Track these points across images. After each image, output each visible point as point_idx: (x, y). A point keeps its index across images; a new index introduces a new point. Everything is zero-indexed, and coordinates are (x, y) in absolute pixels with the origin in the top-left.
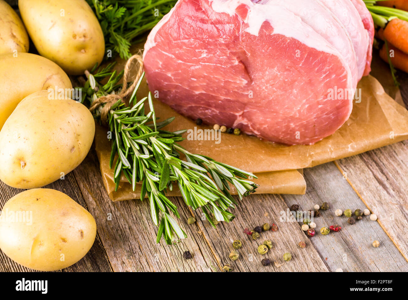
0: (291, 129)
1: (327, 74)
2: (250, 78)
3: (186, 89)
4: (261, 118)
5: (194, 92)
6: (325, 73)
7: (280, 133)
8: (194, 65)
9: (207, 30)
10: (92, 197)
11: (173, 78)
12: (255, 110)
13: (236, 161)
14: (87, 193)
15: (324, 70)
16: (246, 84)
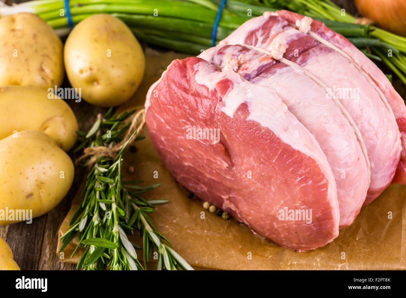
0: (275, 229)
1: (302, 177)
2: (231, 162)
3: (177, 158)
4: (246, 208)
5: (184, 163)
6: (300, 176)
7: (265, 230)
8: (180, 134)
9: (187, 100)
10: (50, 249)
11: (165, 142)
12: (240, 198)
13: (201, 251)
14: (47, 243)
15: (300, 173)
16: (227, 167)
